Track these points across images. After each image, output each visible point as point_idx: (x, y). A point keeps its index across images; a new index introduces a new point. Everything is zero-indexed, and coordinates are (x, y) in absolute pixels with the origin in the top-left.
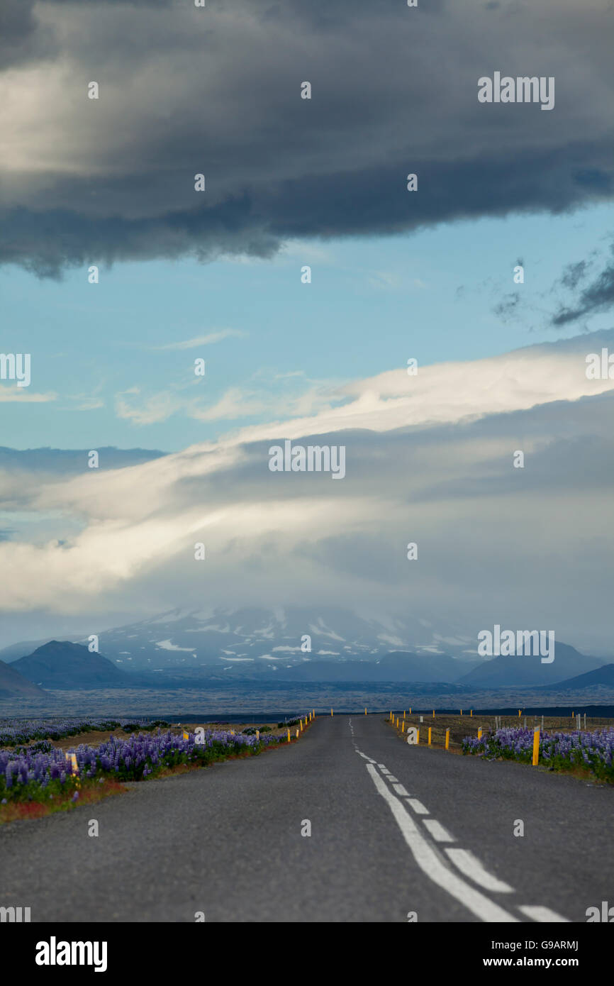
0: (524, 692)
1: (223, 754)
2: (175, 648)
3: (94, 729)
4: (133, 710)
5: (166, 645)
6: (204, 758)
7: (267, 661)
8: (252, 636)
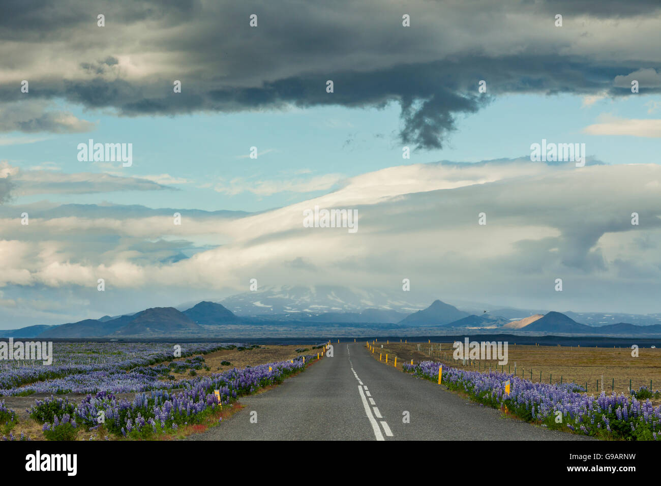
0: (431, 328)
1: (288, 374)
2: (262, 305)
3: (224, 349)
4: (242, 335)
5: (258, 304)
6: (279, 380)
7: (306, 312)
8: (300, 300)
